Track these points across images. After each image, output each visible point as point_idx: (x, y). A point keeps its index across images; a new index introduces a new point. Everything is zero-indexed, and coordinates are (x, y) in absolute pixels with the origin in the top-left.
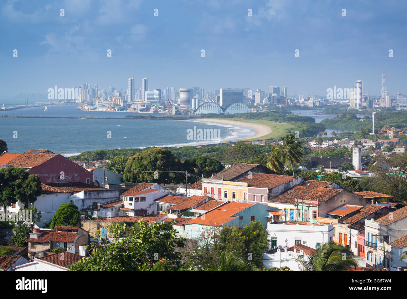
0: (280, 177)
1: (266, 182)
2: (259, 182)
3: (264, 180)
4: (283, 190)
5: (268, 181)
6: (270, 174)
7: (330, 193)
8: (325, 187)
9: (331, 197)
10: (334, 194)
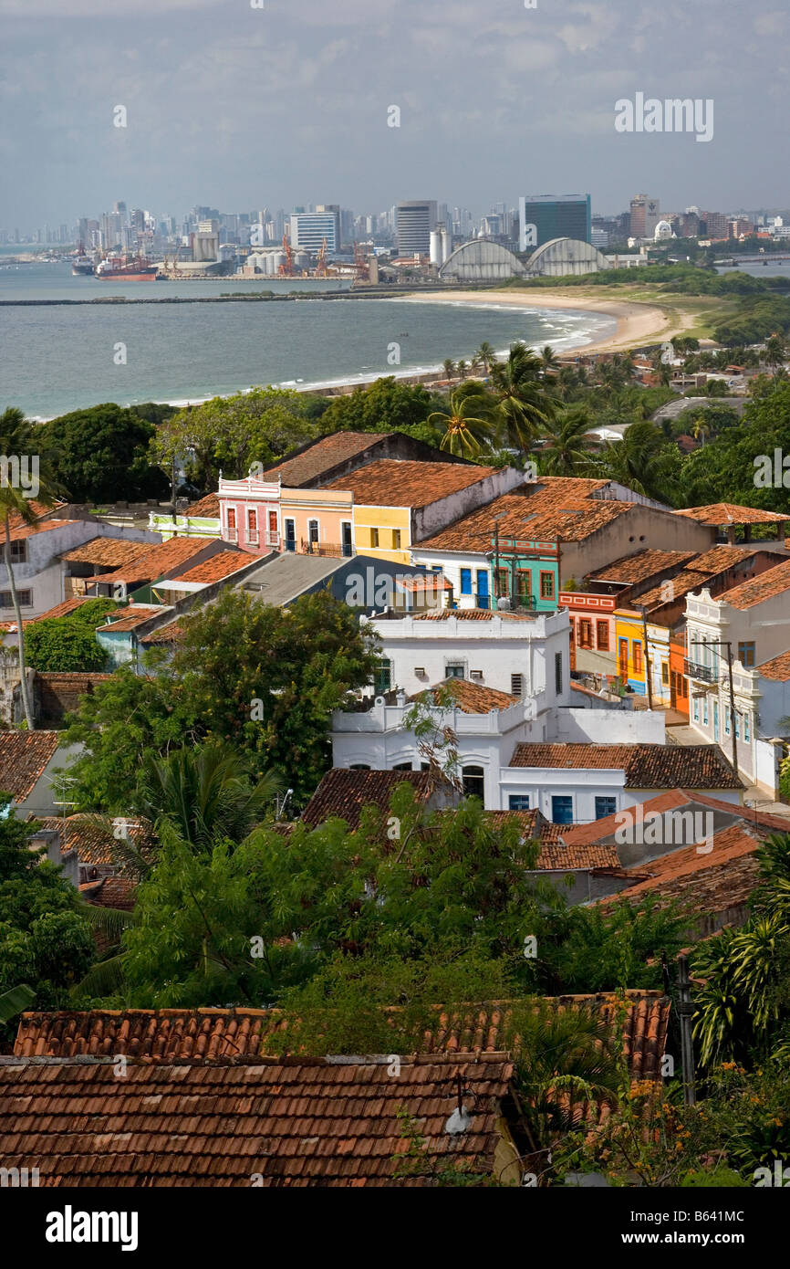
0: (454, 469)
1: (409, 488)
2: (390, 489)
3: (405, 480)
4: (462, 513)
5: (417, 483)
6: (427, 463)
7: (597, 516)
8: (587, 497)
9: (598, 527)
10: (611, 517)
